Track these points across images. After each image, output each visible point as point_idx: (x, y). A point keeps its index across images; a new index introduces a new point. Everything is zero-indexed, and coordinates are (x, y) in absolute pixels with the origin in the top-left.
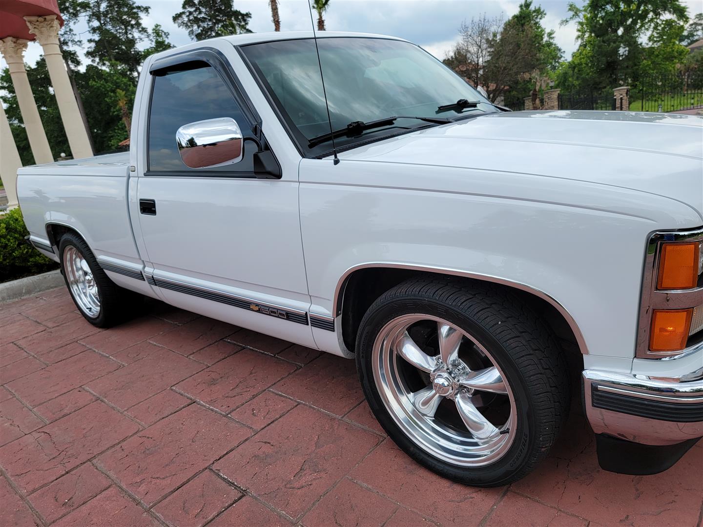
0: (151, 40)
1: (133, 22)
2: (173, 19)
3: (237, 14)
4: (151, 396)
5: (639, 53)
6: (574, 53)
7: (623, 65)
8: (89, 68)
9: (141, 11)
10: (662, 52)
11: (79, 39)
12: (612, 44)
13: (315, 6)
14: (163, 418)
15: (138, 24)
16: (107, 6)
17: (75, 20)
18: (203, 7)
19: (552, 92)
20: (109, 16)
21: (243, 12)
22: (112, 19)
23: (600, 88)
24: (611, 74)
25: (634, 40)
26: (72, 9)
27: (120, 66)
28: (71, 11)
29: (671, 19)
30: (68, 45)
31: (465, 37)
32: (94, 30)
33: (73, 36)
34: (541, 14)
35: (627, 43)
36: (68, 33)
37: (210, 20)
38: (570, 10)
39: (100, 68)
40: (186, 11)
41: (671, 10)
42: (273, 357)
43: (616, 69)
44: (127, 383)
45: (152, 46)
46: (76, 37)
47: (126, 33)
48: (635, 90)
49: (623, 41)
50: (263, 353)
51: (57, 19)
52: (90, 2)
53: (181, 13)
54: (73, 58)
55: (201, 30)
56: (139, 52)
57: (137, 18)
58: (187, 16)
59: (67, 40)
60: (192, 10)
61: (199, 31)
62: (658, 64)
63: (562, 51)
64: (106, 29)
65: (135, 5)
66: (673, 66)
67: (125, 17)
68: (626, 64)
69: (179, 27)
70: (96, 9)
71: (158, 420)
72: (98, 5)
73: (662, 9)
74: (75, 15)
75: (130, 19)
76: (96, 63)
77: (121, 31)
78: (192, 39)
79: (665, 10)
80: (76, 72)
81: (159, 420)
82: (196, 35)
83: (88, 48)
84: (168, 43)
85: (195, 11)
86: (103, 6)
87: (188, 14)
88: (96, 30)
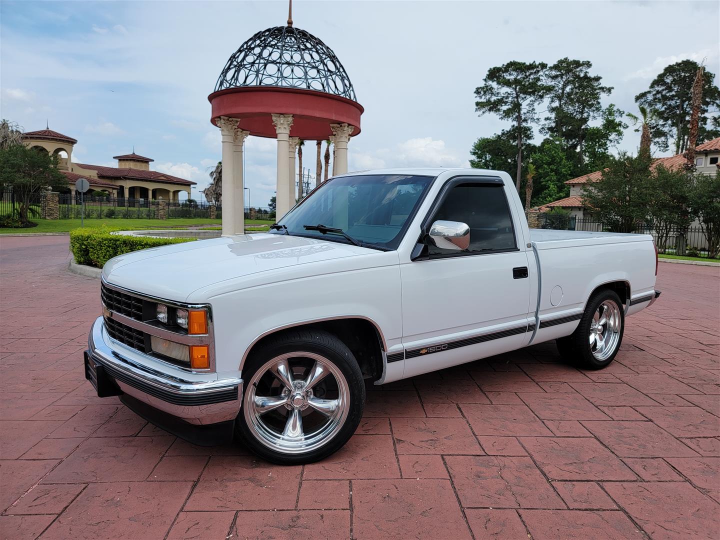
0: (603, 118)
1: (592, 102)
2: (636, 98)
3: (714, 91)
9: (603, 91)
11: (538, 118)
15: (596, 104)
17: (540, 101)
18: (676, 85)
30: (526, 122)
36: (531, 112)
37: (679, 98)
40: (653, 90)
45: (603, 125)
46: (536, 115)
53: (646, 92)
54: (527, 133)
56: (589, 129)
57: (597, 98)
59: (527, 118)
60: (662, 89)
61: (663, 109)
64: (563, 109)
65: (598, 87)
70: (561, 91)
72: (564, 87)
74: (541, 97)
77: (578, 110)
80: (526, 145)
82: (658, 113)
83: (543, 125)
84: (619, 122)
85: (665, 90)
87: (654, 93)
88: (555, 109)
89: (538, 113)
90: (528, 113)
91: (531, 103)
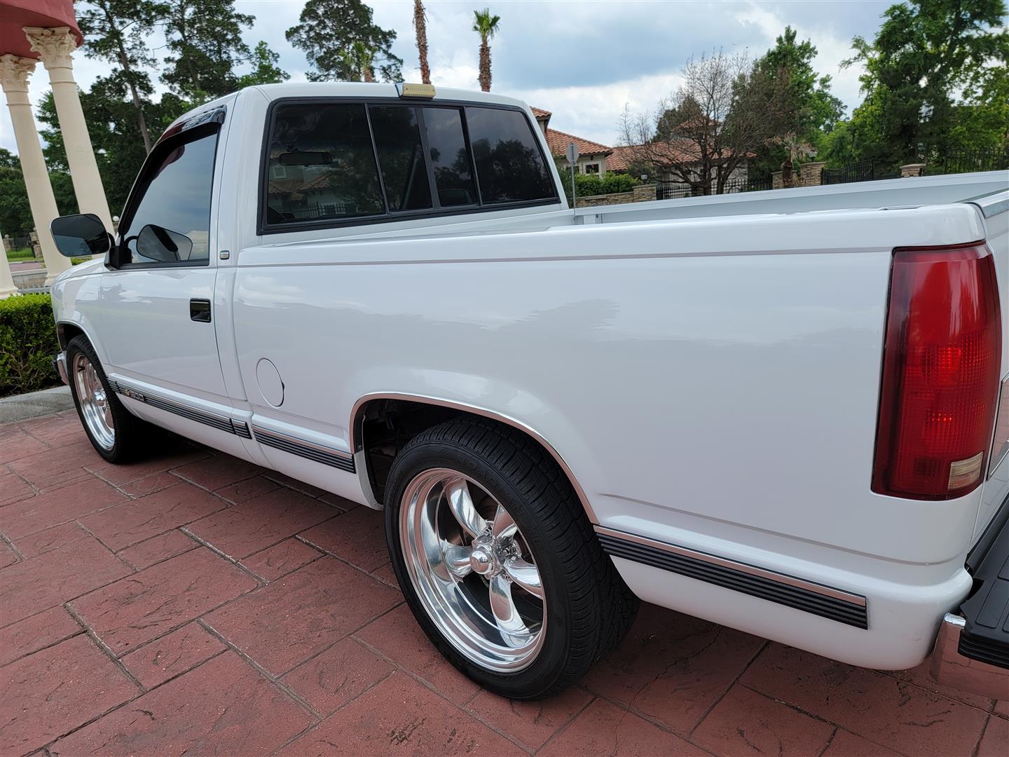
0: (253, 63)
1: (229, 37)
2: (287, 35)
3: (376, 31)
4: (30, 615)
5: (950, 115)
6: (856, 109)
7: (924, 131)
8: (166, 97)
9: (242, 21)
10: (983, 115)
11: (152, 57)
12: (911, 100)
13: (478, 27)
14: (28, 655)
15: (237, 40)
16: (195, 13)
17: (149, 30)
18: (329, 19)
19: (813, 165)
20: (196, 26)
21: (385, 29)
22: (200, 30)
23: (890, 162)
24: (907, 144)
25: (942, 95)
26: (145, 14)
27: (209, 96)
28: (143, 16)
29: (999, 67)
30: (136, 65)
31: (690, 81)
32: (174, 45)
33: (145, 51)
34: (809, 52)
35: (933, 99)
36: (138, 47)
37: (337, 39)
38: (855, 46)
39: (181, 98)
40: (305, 24)
41: (1000, 53)
42: (233, 563)
43: (914, 136)
44: (11, 590)
45: (254, 72)
46: (148, 52)
47: (219, 52)
48: (940, 168)
49: (927, 96)
50: (222, 556)
51: (70, 32)
52: (171, 6)
53: (297, 27)
54: (142, 83)
55: (324, 52)
56: (236, 78)
57: (236, 31)
58: (306, 32)
59: (135, 57)
60: (314, 23)
61: (322, 54)
62: (976, 132)
63: (843, 105)
64: (191, 45)
65: (233, 13)
66: (999, 135)
67: (218, 29)
68: (929, 130)
69: (294, 46)
70: (178, 15)
71: (19, 656)
72: (182, 9)
73: (986, 51)
74: (149, 23)
75: (225, 32)
76: (177, 92)
77: (212, 48)
78: (312, 64)
79: (990, 54)
80: (146, 103)
81: (20, 658)
82: (317, 59)
83: (165, 70)
84: (277, 68)
85: (318, 25)
86: (190, 12)
87: (307, 28)
88: (178, 45)
89: (151, 50)
90: (133, 48)
91: (135, 32)
